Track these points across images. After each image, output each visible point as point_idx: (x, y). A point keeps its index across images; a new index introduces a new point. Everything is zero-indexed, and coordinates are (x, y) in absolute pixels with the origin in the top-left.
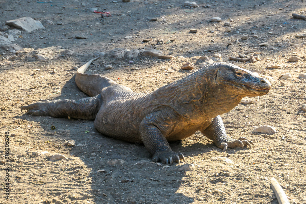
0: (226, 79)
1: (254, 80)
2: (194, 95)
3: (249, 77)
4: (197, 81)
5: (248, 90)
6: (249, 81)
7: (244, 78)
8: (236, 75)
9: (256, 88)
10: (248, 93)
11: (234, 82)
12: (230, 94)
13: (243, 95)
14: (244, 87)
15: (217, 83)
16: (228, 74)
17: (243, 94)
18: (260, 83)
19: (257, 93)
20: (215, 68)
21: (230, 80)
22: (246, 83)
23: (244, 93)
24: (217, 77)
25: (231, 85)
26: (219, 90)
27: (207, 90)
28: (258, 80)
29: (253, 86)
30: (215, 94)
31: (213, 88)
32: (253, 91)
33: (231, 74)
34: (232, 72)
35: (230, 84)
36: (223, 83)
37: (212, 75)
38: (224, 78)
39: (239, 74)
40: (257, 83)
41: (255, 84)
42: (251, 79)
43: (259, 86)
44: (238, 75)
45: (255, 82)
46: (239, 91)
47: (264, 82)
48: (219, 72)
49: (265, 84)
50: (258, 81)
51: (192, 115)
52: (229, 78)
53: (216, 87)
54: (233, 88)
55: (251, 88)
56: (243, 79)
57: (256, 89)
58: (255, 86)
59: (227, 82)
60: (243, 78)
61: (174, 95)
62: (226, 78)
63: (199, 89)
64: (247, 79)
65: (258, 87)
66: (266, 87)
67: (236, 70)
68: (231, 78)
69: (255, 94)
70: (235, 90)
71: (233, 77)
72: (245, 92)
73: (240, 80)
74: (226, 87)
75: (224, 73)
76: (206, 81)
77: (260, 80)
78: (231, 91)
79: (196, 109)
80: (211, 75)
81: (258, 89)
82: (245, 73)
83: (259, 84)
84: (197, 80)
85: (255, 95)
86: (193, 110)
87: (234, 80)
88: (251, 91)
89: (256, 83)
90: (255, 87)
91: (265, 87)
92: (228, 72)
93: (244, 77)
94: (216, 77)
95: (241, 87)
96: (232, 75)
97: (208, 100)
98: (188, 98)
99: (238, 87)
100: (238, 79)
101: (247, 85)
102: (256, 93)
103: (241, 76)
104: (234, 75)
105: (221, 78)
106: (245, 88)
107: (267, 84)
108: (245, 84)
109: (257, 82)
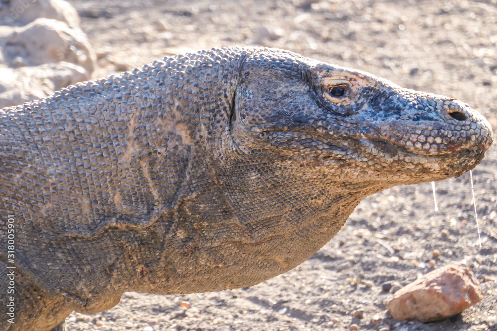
0: (283, 121)
1: (414, 111)
2: (117, 198)
3: (388, 101)
4: (131, 134)
5: (390, 160)
6: (392, 119)
7: (366, 107)
8: (327, 96)
9: (427, 146)
10: (391, 172)
11: (320, 131)
12: (307, 189)
13: (369, 183)
14: (372, 149)
15: (241, 148)
16: (287, 96)
17: (367, 178)
18: (445, 120)
19: (436, 166)
20: (225, 77)
21: (299, 122)
22: (378, 130)
23: (371, 175)
24: (238, 116)
25: (307, 144)
26: (254, 176)
27: (189, 183)
28: (430, 111)
29: (414, 138)
30: (231, 199)
31: (221, 174)
32: (416, 160)
33: (302, 95)
34: (303, 88)
35: (300, 141)
36: (268, 141)
37: (215, 111)
38: (269, 119)
39: (338, 91)
40: (427, 122)
41: (423, 130)
42: (398, 111)
43: (443, 137)
44: (334, 100)
45: (417, 119)
46: (347, 170)
47: (459, 115)
48: (243, 92)
49: (468, 122)
50: (432, 115)
51: (105, 286)
52: (295, 112)
53: (236, 163)
54: (317, 161)
55: (404, 149)
56: (361, 113)
57: (427, 151)
58: (422, 138)
59: (288, 135)
60: (359, 106)
61: (14, 197)
62: (280, 115)
63: (147, 175)
64: (381, 113)
65: (438, 140)
66: (474, 138)
67: (320, 75)
68: (305, 112)
69: (425, 170)
70: (330, 168)
71: (312, 110)
72: (376, 170)
73: (347, 119)
74: (283, 158)
75: (268, 95)
76: (180, 138)
77: (443, 109)
78: (310, 173)
79: (124, 261)
80: (210, 111)
81: (439, 149)
82: (363, 84)
83: (440, 128)
84: (131, 129)
85: (426, 177)
86: (112, 267)
87: (320, 123)
88: (407, 159)
89: (423, 124)
90: (423, 144)
91: (468, 138)
92: (283, 88)
93: (362, 104)
94: (232, 116)
95: (355, 151)
96: (306, 97)
97: (195, 230)
98: (86, 210)
99: (344, 149)
100: (336, 113)
101: (384, 136)
102: (427, 165)
103: (347, 102)
104: (313, 98)
105: (255, 122)
106: (374, 151)
107: (473, 122)
108: (372, 134)
109: (431, 119)
